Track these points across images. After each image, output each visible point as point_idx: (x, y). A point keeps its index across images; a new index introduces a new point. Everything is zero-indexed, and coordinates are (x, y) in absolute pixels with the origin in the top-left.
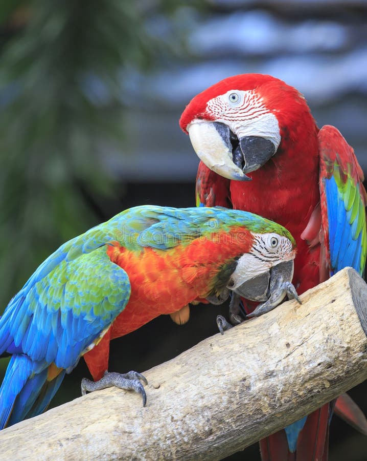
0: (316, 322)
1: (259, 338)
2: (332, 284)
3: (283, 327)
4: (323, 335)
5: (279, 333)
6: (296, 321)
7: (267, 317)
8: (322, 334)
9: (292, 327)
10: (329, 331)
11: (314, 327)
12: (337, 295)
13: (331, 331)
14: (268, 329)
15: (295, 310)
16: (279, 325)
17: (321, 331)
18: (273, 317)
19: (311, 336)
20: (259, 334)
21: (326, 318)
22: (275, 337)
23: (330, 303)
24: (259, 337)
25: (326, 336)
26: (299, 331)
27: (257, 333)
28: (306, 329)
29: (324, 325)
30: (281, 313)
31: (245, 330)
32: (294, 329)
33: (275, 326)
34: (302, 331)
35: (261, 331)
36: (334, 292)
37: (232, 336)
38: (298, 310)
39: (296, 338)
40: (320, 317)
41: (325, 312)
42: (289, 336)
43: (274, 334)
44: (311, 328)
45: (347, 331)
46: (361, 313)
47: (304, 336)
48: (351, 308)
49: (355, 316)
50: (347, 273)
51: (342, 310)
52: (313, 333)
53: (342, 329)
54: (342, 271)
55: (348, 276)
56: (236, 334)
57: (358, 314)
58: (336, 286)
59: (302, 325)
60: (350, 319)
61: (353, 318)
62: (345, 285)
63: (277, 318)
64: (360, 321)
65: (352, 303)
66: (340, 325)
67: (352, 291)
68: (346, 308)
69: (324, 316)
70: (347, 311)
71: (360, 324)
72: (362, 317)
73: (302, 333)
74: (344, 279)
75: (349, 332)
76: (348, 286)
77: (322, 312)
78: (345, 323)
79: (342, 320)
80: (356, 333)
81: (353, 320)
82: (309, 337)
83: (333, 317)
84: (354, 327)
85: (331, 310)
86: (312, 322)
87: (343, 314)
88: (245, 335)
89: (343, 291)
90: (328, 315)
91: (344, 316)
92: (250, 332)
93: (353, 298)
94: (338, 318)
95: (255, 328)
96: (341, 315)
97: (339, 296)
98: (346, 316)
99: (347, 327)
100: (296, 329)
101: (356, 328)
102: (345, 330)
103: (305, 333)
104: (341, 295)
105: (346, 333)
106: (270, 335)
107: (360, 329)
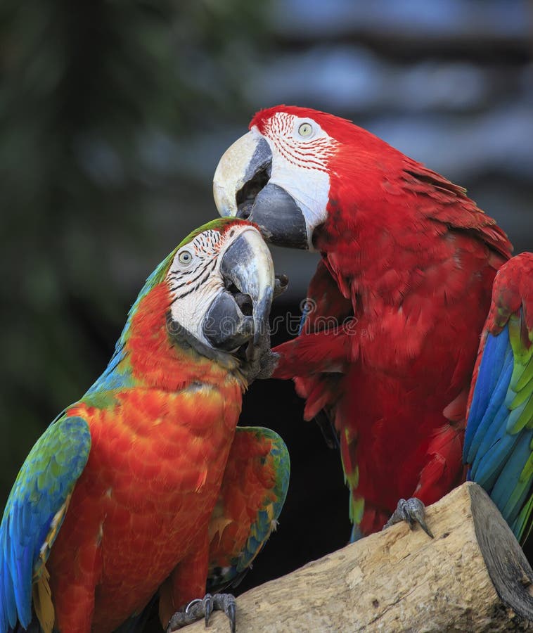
0: (419, 567)
1: (331, 591)
2: (444, 509)
3: (369, 573)
4: (431, 588)
5: (363, 583)
6: (388, 566)
7: (344, 557)
8: (428, 587)
9: (382, 575)
10: (439, 582)
11: (415, 575)
12: (452, 526)
13: (442, 582)
14: (345, 577)
15: (388, 548)
16: (363, 570)
17: (428, 582)
18: (353, 558)
19: (412, 589)
20: (331, 583)
21: (434, 562)
22: (356, 589)
23: (441, 538)
24: (330, 589)
25: (435, 591)
26: (393, 581)
27: (328, 582)
28: (403, 578)
29: (431, 573)
30: (365, 553)
31: (310, 577)
32: (385, 578)
33: (357, 572)
34: (398, 581)
35: (335, 579)
36: (447, 521)
37: (290, 587)
38: (391, 548)
39: (388, 591)
40: (426, 560)
41: (433, 552)
42: (377, 588)
43: (354, 584)
44: (411, 576)
45: (467, 583)
46: (490, 555)
47: (401, 590)
48: (474, 547)
49: (480, 560)
50: (467, 492)
51: (460, 550)
52: (415, 585)
53: (459, 580)
54: (460, 487)
55: (469, 497)
56: (295, 584)
57: (484, 557)
58: (450, 511)
59: (397, 572)
60: (472, 565)
61: (476, 564)
62: (464, 511)
63: (360, 559)
64: (488, 568)
65: (475, 540)
66: (457, 574)
67: (475, 521)
68: (466, 548)
69: (431, 559)
70: (468, 551)
71: (487, 573)
72: (491, 562)
73: (398, 585)
74: (464, 501)
75: (470, 585)
76: (469, 511)
77: (429, 551)
78: (464, 570)
79: (459, 566)
80: (481, 587)
81: (476, 567)
82: (408, 590)
83: (447, 561)
84: (478, 577)
85: (442, 550)
86: (413, 567)
87: (461, 557)
88: (310, 586)
89: (461, 520)
90: (438, 557)
91: (463, 560)
92: (317, 582)
93: (477, 531)
94: (453, 562)
95: (326, 574)
96: (458, 557)
97: (454, 528)
98: (466, 559)
99: (466, 577)
100: (389, 578)
101: (481, 578)
102: (463, 582)
103: (402, 584)
104: (459, 527)
105: (465, 586)
106: (348, 586)
107: (487, 580)
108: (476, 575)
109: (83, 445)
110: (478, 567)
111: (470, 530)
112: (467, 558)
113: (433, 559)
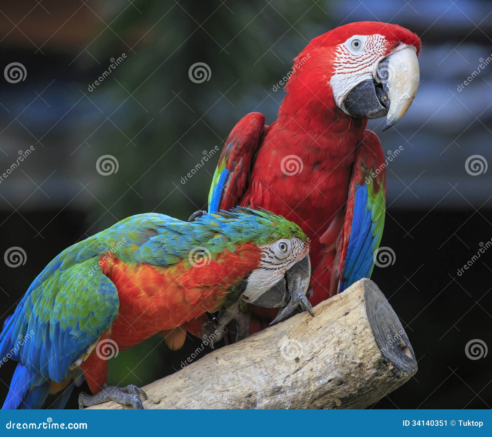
0: (327, 335)
2: (346, 296)
4: (335, 349)
6: (307, 335)
7: (277, 329)
8: (333, 348)
9: (302, 341)
10: (341, 345)
11: (325, 340)
12: (351, 308)
13: (343, 345)
14: (277, 342)
15: (307, 323)
16: (289, 338)
17: (333, 345)
18: (283, 330)
19: (322, 351)
20: (267, 347)
21: (338, 332)
23: (343, 316)
24: (266, 351)
25: (338, 351)
26: (309, 344)
27: (265, 346)
28: (317, 342)
29: (336, 339)
30: (292, 326)
31: (253, 343)
32: (304, 343)
34: (313, 345)
35: (270, 344)
36: (348, 304)
37: (239, 349)
38: (309, 323)
39: (306, 352)
40: (332, 330)
41: (338, 325)
44: (322, 341)
45: (360, 345)
46: (377, 327)
47: (314, 351)
48: (365, 322)
49: (369, 330)
50: (362, 285)
51: (355, 324)
52: (324, 347)
53: (355, 343)
54: (358, 282)
55: (363, 288)
56: (243, 347)
57: (372, 328)
58: (350, 298)
59: (313, 339)
60: (363, 333)
61: (366, 333)
62: (360, 297)
63: (287, 330)
64: (374, 335)
65: (366, 316)
66: (353, 340)
67: (366, 304)
68: (360, 322)
69: (335, 330)
70: (361, 324)
71: (373, 339)
72: (377, 331)
73: (313, 347)
74: (359, 291)
75: (362, 347)
76: (363, 298)
77: (334, 325)
78: (358, 337)
79: (355, 334)
80: (370, 348)
81: (366, 334)
82: (320, 351)
83: (346, 331)
84: (367, 341)
85: (343, 324)
86: (324, 335)
87: (356, 328)
88: (253, 349)
89: (357, 304)
90: (341, 329)
91: (357, 330)
92: (258, 346)
93: (367, 311)
94: (351, 331)
95: (264, 341)
96: (354, 328)
97: (353, 309)
98: (360, 329)
99: (359, 341)
100: (307, 343)
101: (370, 342)
102: (357, 345)
103: (316, 347)
104: (355, 308)
105: (359, 348)
106: (279, 348)
107: (374, 344)
108: (366, 340)
110: (368, 335)
111: (362, 310)
112: (360, 328)
113: (337, 330)
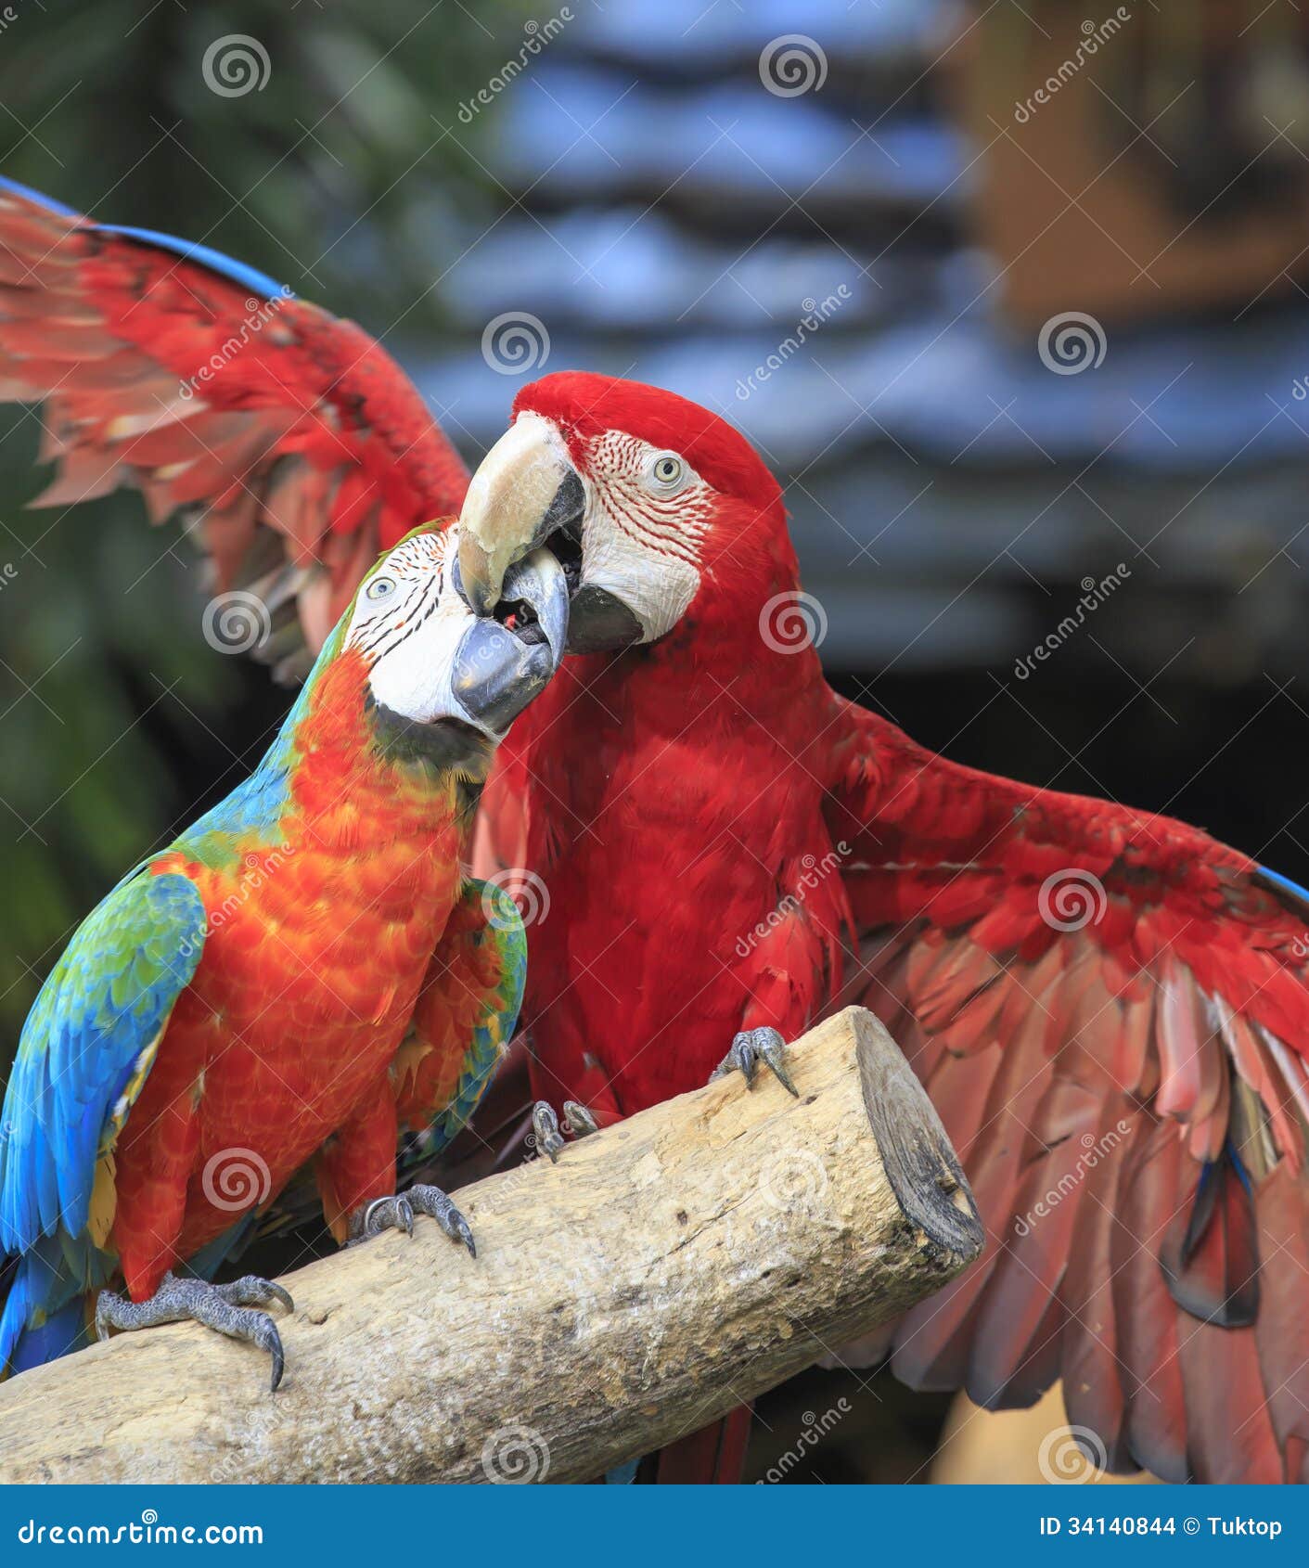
0: (763, 1155)
1: (605, 1195)
3: (672, 1164)
5: (661, 1182)
6: (707, 1153)
7: (630, 1136)
9: (695, 1167)
11: (755, 1168)
12: (822, 1085)
14: (629, 1169)
15: (707, 1120)
16: (660, 1159)
18: (644, 1137)
19: (749, 1193)
20: (603, 1181)
21: (788, 1146)
22: (650, 1192)
23: (807, 1101)
24: (603, 1191)
26: (714, 1177)
27: (599, 1179)
28: (733, 1173)
30: (666, 1127)
31: (566, 1169)
32: (701, 1174)
33: (651, 1161)
34: (723, 1179)
35: (611, 1174)
36: (813, 1075)
37: (531, 1185)
38: (713, 1121)
39: (706, 1197)
40: (774, 1142)
41: (788, 1129)
42: (686, 1190)
43: (644, 1183)
44: (747, 1171)
45: (846, 1183)
46: (887, 1136)
47: (727, 1195)
48: (860, 1122)
49: (869, 1145)
50: (851, 1024)
51: (834, 1127)
52: (753, 1186)
53: (832, 1179)
54: (838, 1016)
55: (853, 1033)
56: (539, 1180)
57: (876, 1138)
58: (818, 1057)
59: (723, 1163)
60: (855, 1152)
61: (863, 1151)
62: (845, 1057)
63: (657, 1139)
64: (883, 1158)
65: (862, 1109)
66: (827, 1168)
67: (862, 1074)
68: (845, 1121)
69: (782, 1141)
70: (848, 1129)
71: (881, 1167)
72: (889, 1148)
73: (723, 1186)
74: (844, 1040)
75: (850, 1189)
76: (853, 1059)
77: (779, 1128)
78: (840, 1162)
79: (833, 1155)
80: (871, 1192)
81: (863, 1156)
82: (741, 1196)
83: (811, 1144)
84: (864, 1175)
85: (802, 1126)
86: (752, 1155)
87: (836, 1138)
88: (566, 1186)
89: (838, 1074)
90: (796, 1139)
91: (839, 1144)
92: (579, 1178)
93: (866, 1093)
94: (823, 1146)
95: (595, 1165)
96: (830, 1139)
97: (825, 1087)
98: (845, 1142)
99: (845, 1174)
100: (707, 1173)
101: (872, 1177)
102: (839, 1183)
103: (732, 1184)
104: (833, 1085)
105: (843, 1190)
106: (635, 1186)
107: (883, 1180)
108: (862, 1171)
109: (194, 928)
110: (867, 1156)
111: (853, 1090)
112: (847, 1139)
113: (786, 1142)
